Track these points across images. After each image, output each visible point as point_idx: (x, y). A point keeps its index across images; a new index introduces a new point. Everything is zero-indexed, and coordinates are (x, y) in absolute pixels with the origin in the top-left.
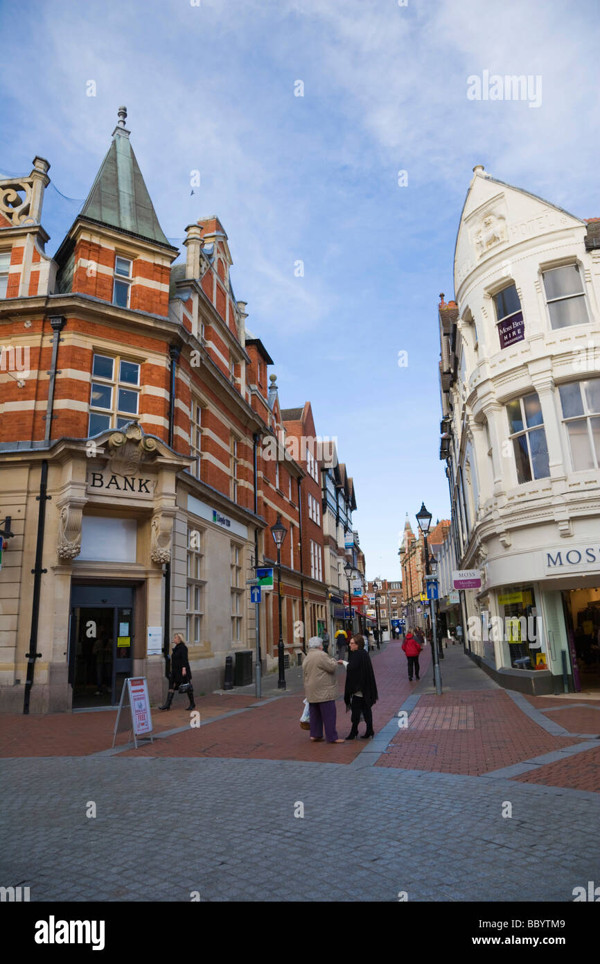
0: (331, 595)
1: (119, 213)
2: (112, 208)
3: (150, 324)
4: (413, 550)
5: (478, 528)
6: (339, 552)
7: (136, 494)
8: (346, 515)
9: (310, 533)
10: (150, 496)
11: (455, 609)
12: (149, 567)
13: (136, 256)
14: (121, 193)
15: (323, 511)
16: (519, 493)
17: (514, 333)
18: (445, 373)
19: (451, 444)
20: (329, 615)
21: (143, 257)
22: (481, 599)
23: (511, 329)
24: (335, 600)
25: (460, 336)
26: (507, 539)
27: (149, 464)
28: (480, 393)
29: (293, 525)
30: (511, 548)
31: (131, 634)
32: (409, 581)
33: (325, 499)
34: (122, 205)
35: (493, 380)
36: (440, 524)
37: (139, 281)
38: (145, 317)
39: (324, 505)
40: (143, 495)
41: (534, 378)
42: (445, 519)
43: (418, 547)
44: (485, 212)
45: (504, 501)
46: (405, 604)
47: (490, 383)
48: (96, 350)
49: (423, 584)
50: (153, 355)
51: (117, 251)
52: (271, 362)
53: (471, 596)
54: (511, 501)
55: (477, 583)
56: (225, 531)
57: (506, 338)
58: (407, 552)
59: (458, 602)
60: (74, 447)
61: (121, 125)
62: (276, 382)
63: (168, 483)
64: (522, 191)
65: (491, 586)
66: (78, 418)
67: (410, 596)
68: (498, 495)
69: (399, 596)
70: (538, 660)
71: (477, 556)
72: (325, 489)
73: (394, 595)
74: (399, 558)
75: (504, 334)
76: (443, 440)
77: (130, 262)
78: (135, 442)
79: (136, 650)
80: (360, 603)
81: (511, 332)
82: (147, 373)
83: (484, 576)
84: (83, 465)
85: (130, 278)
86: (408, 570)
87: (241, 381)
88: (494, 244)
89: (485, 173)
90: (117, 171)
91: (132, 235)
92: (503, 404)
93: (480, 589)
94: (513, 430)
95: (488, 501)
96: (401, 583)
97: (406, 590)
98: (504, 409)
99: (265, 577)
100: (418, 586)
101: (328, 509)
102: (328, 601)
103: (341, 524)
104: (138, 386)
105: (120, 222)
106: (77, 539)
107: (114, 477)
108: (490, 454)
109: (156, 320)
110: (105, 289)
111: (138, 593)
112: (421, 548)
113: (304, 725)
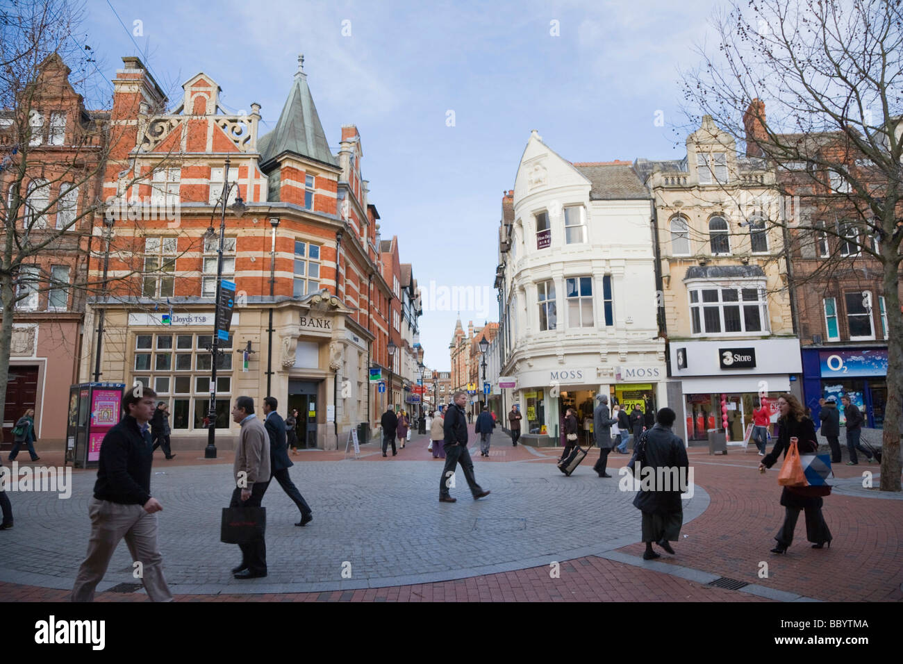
0: (404, 385)
1: (306, 143)
2: (302, 140)
3: (328, 222)
4: (463, 347)
5: (516, 353)
6: (409, 350)
7: (323, 329)
8: (415, 321)
9: (394, 340)
10: (330, 330)
11: (496, 398)
12: (328, 371)
13: (317, 174)
14: (306, 128)
15: (402, 320)
16: (540, 337)
17: (545, 242)
18: (503, 243)
19: (503, 282)
20: (403, 400)
21: (322, 175)
22: (515, 393)
23: (544, 238)
24: (407, 389)
25: (514, 232)
26: (530, 362)
27: (332, 311)
28: (523, 275)
29: (385, 335)
30: (533, 367)
31: (316, 410)
32: (457, 373)
33: (403, 311)
34: (307, 137)
35: (531, 269)
36: (487, 325)
37: (320, 191)
38: (326, 218)
39: (402, 314)
40: (327, 330)
41: (554, 273)
42: (493, 322)
43: (468, 344)
44: (536, 161)
45: (531, 340)
46: (453, 392)
47: (529, 271)
48: (297, 239)
49: (470, 376)
50: (328, 241)
51: (307, 172)
52: (379, 218)
53: (509, 391)
54: (535, 341)
55: (513, 385)
56: (356, 345)
57: (541, 243)
58: (457, 347)
59: (500, 393)
60: (295, 304)
61: (300, 69)
62: (379, 230)
63: (341, 322)
64: (558, 155)
65: (521, 387)
66: (289, 283)
67: (457, 386)
68: (528, 337)
69: (447, 385)
70: (542, 429)
71: (514, 367)
72: (403, 303)
73: (443, 383)
74: (449, 352)
75: (540, 241)
76: (497, 277)
77: (312, 178)
78: (326, 300)
79: (319, 418)
80: (422, 390)
81: (544, 240)
82: (325, 252)
83: (517, 381)
84: (297, 314)
85: (313, 189)
86: (457, 363)
87: (364, 239)
88: (539, 184)
89: (538, 137)
90: (302, 109)
91: (317, 161)
92: (535, 283)
93: (515, 388)
94: (540, 300)
95: (522, 338)
96: (449, 375)
97: (454, 380)
98: (536, 285)
99: (376, 374)
100: (465, 377)
101: (404, 318)
102: (402, 390)
103: (411, 329)
104: (319, 260)
105: (308, 151)
106: (293, 356)
107: (311, 320)
108: (526, 309)
109: (332, 220)
110: (301, 198)
111: (320, 386)
112: (470, 345)
113: (430, 450)
